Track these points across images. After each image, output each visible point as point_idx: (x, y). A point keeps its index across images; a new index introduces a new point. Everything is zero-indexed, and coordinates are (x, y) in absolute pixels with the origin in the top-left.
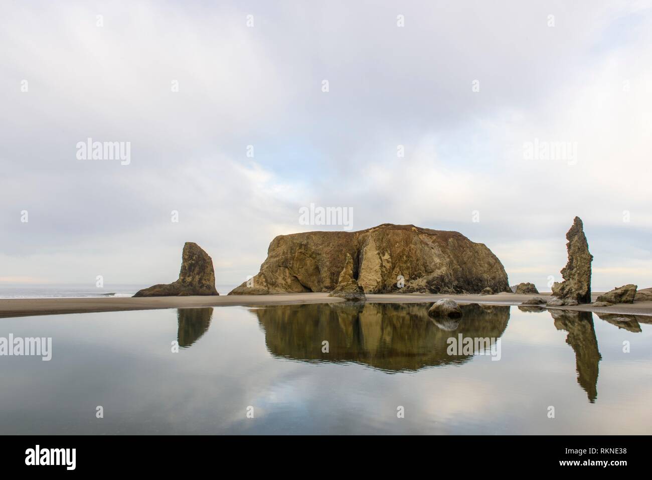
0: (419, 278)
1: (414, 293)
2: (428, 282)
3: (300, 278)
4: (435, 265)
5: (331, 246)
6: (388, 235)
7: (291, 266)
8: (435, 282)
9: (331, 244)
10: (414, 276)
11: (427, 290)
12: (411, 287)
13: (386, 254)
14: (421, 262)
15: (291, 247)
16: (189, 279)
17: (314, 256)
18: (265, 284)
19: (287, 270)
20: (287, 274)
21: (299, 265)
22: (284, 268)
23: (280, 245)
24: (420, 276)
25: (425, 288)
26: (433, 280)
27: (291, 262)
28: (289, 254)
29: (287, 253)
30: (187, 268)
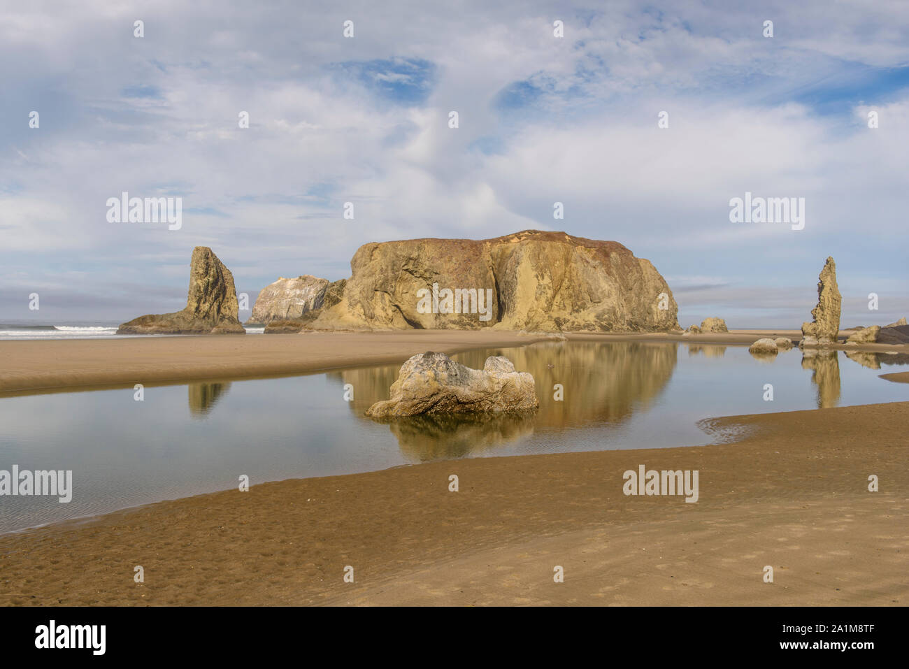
0: (584, 310)
1: (581, 331)
2: (598, 317)
3: (404, 308)
4: (602, 292)
5: (454, 261)
6: (544, 248)
7: (393, 289)
8: (606, 316)
9: (454, 258)
10: (577, 307)
11: (596, 327)
12: (576, 323)
13: (546, 277)
14: (584, 288)
15: (393, 261)
16: (205, 307)
17: (427, 275)
18: (364, 317)
19: (386, 295)
20: (387, 302)
21: (403, 289)
22: (382, 293)
23: (373, 258)
24: (583, 307)
25: (594, 323)
26: (604, 313)
27: (393, 284)
28: (389, 271)
29: (386, 270)
30: (202, 289)
